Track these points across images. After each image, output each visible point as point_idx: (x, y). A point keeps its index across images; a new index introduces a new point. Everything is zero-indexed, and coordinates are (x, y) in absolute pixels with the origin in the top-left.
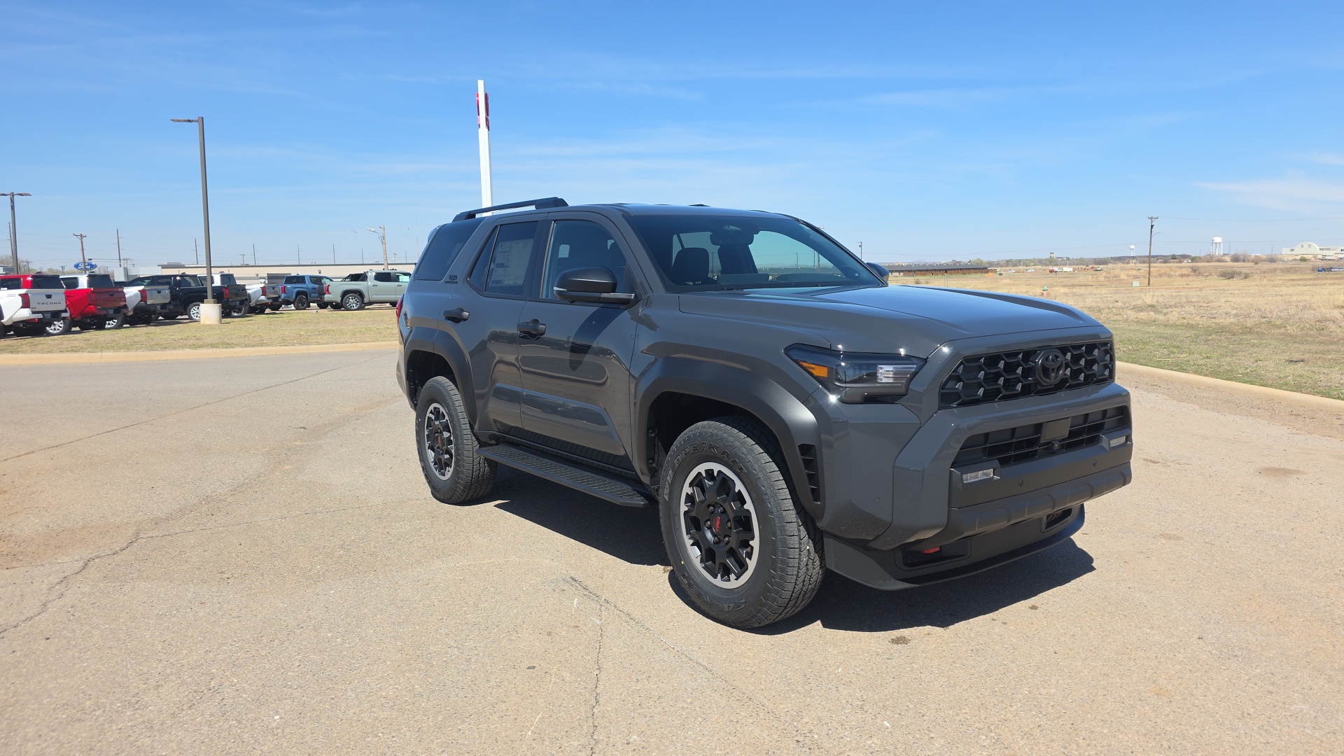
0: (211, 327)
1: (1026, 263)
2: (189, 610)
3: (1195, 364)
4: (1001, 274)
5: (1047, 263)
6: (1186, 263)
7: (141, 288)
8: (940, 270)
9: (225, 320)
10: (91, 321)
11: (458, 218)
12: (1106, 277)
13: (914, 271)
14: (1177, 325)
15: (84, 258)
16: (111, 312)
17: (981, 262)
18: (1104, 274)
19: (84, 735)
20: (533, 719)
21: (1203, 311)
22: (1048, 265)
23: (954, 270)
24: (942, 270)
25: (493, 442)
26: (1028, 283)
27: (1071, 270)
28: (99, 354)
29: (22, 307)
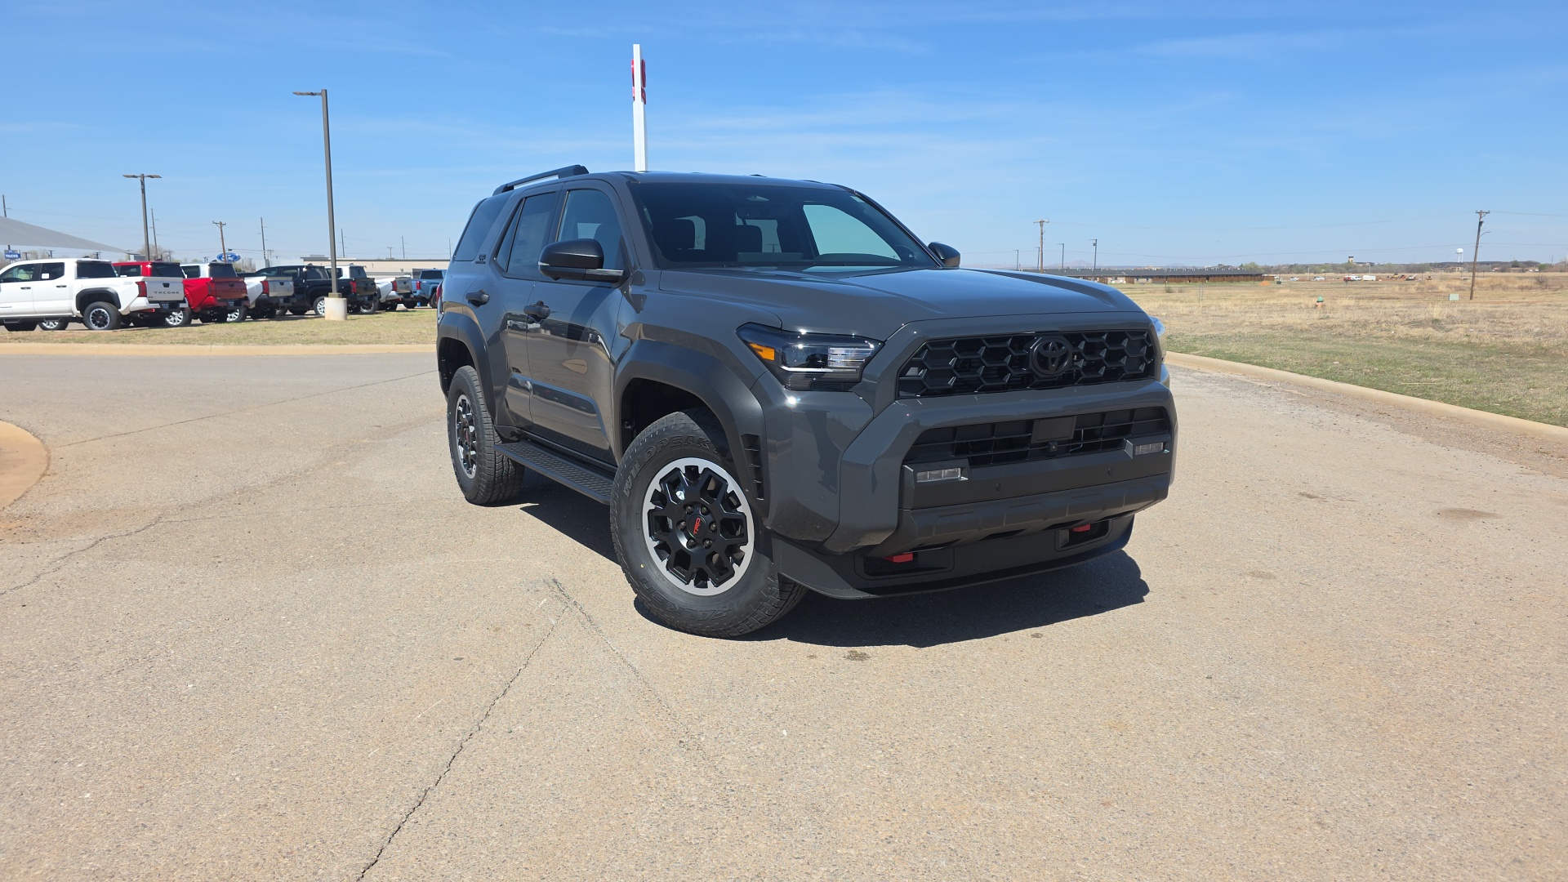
0: (334, 323)
1: (1315, 269)
2: (167, 588)
3: (1446, 390)
4: (1279, 283)
5: (1343, 269)
6: (1531, 272)
7: (263, 278)
8: (1199, 277)
9: (349, 317)
10: (211, 313)
11: (496, 192)
12: (1418, 289)
13: (1167, 277)
14: (1453, 344)
15: (224, 251)
16: (231, 304)
17: (1256, 267)
18: (1417, 285)
19: (11, 689)
20: (430, 705)
21: (1499, 328)
22: (1344, 273)
23: (1219, 276)
24: (1204, 276)
25: (515, 438)
26: (1312, 294)
27: (1374, 278)
28: (209, 347)
29: (138, 296)
